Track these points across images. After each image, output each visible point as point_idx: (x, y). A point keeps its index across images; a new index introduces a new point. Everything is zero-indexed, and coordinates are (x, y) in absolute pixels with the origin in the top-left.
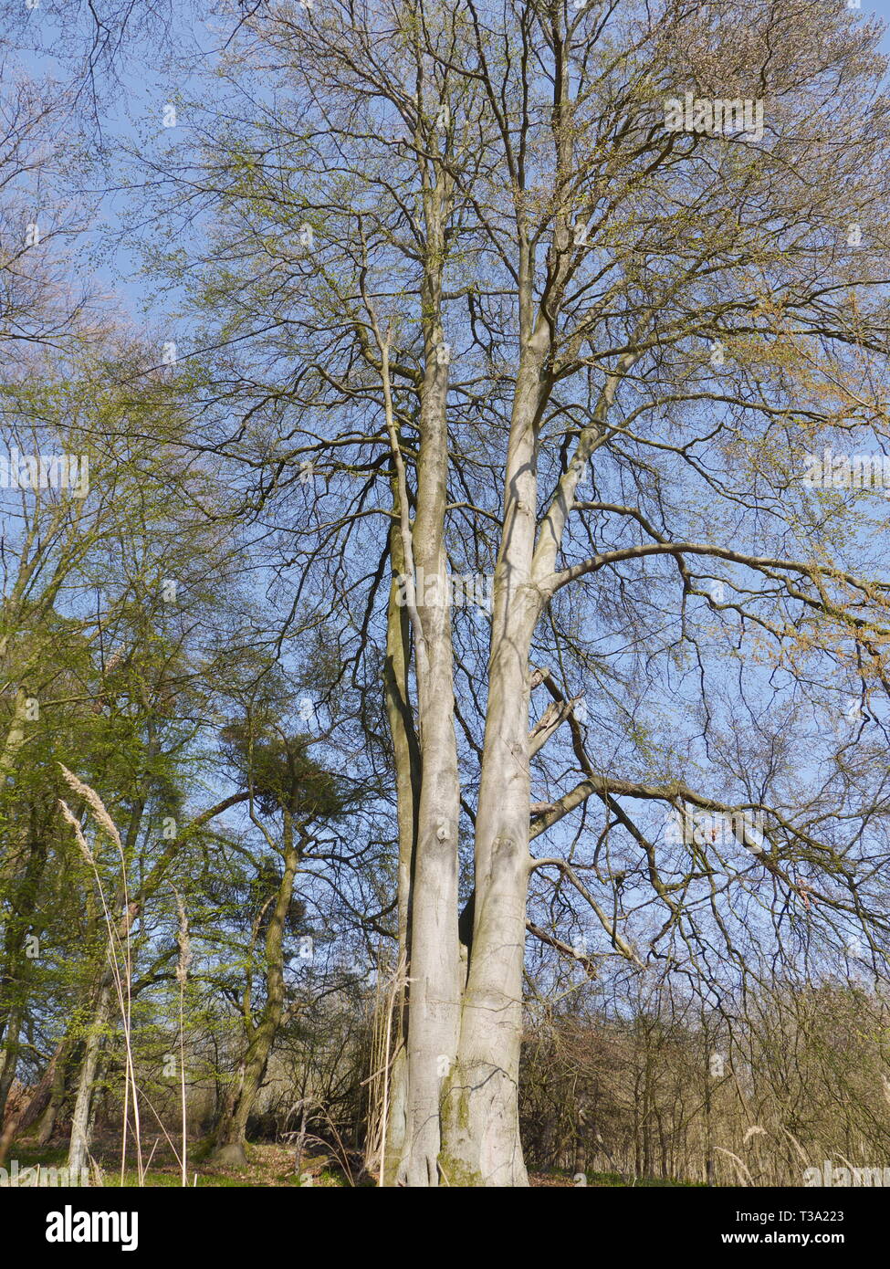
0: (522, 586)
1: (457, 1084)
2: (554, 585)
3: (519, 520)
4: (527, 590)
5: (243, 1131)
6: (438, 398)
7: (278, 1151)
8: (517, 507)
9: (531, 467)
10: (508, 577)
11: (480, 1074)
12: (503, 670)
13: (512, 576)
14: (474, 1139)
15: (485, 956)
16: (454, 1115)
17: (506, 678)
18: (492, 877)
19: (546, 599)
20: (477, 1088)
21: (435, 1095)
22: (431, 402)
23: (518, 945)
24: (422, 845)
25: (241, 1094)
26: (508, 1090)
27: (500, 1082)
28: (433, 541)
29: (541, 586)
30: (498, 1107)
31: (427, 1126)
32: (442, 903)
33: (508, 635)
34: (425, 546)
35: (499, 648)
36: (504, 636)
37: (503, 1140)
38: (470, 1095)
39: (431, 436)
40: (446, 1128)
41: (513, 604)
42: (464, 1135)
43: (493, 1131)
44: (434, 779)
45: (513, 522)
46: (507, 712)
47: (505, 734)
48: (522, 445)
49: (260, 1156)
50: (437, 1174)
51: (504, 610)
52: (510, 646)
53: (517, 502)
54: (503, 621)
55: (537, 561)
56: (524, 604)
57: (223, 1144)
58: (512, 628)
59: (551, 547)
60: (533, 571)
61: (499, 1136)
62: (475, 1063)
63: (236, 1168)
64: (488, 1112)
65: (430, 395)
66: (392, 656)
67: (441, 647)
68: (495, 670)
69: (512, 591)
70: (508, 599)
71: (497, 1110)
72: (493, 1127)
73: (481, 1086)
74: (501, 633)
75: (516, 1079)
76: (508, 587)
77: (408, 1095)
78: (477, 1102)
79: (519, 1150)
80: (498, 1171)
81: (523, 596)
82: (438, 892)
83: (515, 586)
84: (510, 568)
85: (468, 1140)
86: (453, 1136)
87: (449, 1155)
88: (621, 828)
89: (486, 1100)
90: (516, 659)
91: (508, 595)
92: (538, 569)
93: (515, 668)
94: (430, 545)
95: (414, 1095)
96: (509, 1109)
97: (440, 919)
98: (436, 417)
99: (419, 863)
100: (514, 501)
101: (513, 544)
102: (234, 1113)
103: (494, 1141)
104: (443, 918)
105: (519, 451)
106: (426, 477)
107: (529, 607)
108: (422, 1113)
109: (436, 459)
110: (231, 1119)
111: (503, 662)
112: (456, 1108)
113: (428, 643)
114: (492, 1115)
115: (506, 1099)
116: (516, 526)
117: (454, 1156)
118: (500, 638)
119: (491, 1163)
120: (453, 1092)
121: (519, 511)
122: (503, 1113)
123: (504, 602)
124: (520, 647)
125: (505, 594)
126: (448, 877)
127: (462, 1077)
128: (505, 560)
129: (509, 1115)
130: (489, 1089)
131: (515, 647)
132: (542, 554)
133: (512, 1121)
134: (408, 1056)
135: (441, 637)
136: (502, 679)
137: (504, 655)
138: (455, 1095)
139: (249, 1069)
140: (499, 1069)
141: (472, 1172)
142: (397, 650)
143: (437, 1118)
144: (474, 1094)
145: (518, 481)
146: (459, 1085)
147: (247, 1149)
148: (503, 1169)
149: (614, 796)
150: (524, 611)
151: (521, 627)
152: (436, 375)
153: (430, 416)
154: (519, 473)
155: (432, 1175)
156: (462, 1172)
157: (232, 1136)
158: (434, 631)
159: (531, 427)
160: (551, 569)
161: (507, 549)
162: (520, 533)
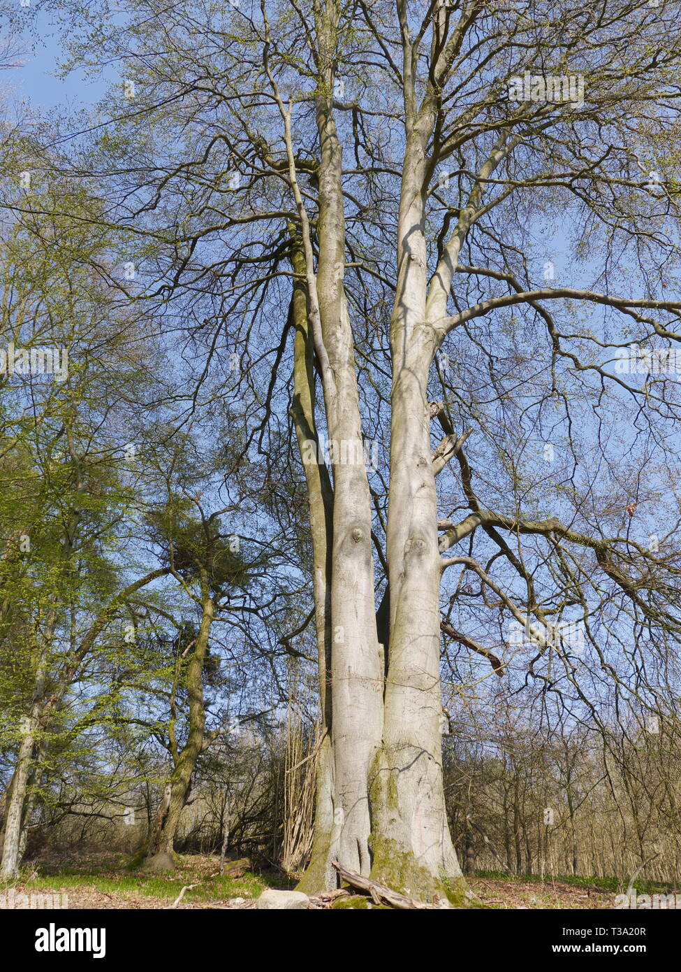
0: (418, 324)
1: (385, 766)
2: (446, 326)
3: (412, 271)
4: (423, 327)
5: (171, 843)
6: (334, 176)
7: (203, 859)
8: (410, 259)
9: (421, 227)
10: (405, 317)
11: (406, 757)
12: (404, 395)
13: (408, 317)
14: (405, 819)
15: (404, 646)
16: (383, 796)
17: (408, 401)
18: (405, 575)
19: (440, 337)
20: (404, 769)
21: (363, 778)
22: (328, 179)
23: (435, 636)
24: (337, 544)
25: (168, 810)
26: (434, 771)
27: (426, 765)
28: (335, 287)
29: (436, 326)
30: (425, 788)
31: (356, 809)
32: (360, 597)
33: (408, 365)
34: (328, 292)
35: (399, 378)
36: (403, 367)
37: (432, 821)
38: (397, 776)
39: (328, 205)
40: (377, 809)
41: (411, 339)
42: (395, 815)
43: (422, 812)
44: (346, 486)
45: (407, 272)
46: (410, 429)
47: (410, 450)
48: (412, 209)
49: (187, 864)
50: (368, 856)
51: (402, 344)
52: (410, 375)
53: (410, 256)
54: (402, 354)
55: (430, 307)
56: (421, 338)
57: (153, 854)
58: (411, 360)
59: (441, 295)
60: (427, 315)
61: (428, 816)
62: (401, 746)
63: (165, 873)
64: (416, 793)
65: (327, 173)
66: (299, 395)
67: (347, 374)
68: (397, 396)
69: (409, 329)
70: (406, 336)
71: (425, 791)
72: (422, 808)
73: (408, 767)
74: (400, 364)
75: (440, 761)
76: (405, 326)
77: (335, 781)
78: (405, 783)
79: (447, 831)
80: (430, 851)
81: (420, 332)
82: (355, 588)
83: (412, 325)
84: (406, 310)
85: (399, 820)
86: (384, 816)
87: (381, 835)
88: (504, 558)
89: (414, 781)
90: (416, 385)
91: (405, 331)
92: (431, 313)
93: (416, 391)
94: (332, 291)
95: (340, 780)
96: (436, 790)
97: (359, 613)
98: (333, 190)
99: (335, 563)
100: (406, 255)
101: (408, 290)
102: (163, 827)
103: (424, 822)
104: (361, 611)
105: (409, 214)
106: (326, 236)
107: (426, 341)
108: (351, 796)
109: (335, 221)
110: (160, 832)
111: (404, 388)
112: (385, 789)
113: (334, 372)
114: (420, 796)
115: (433, 780)
116: (410, 275)
117: (386, 836)
118: (400, 368)
119: (422, 843)
120: (382, 774)
121: (412, 262)
122: (431, 793)
123: (403, 339)
124: (420, 375)
125: (403, 331)
126: (365, 574)
127: (389, 759)
128: (401, 304)
129: (437, 796)
130: (417, 770)
131: (414, 375)
132: (433, 301)
133: (439, 801)
134: (333, 743)
135: (347, 366)
136: (404, 403)
137: (404, 383)
138: (384, 777)
139: (175, 788)
140: (425, 751)
141: (405, 852)
142: (303, 389)
143: (366, 800)
144: (401, 776)
145: (409, 239)
146: (387, 767)
147: (175, 858)
148: (435, 848)
149: (497, 529)
150: (421, 344)
151: (419, 359)
152: (331, 157)
153: (329, 188)
154: (411, 232)
155: (363, 857)
156: (395, 852)
157: (161, 847)
158: (340, 361)
159: (420, 194)
160: (443, 313)
161: (402, 294)
162: (414, 283)
